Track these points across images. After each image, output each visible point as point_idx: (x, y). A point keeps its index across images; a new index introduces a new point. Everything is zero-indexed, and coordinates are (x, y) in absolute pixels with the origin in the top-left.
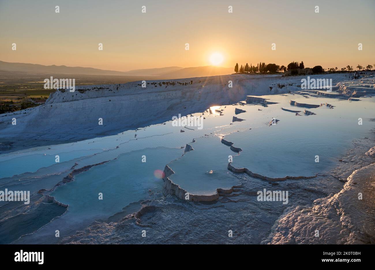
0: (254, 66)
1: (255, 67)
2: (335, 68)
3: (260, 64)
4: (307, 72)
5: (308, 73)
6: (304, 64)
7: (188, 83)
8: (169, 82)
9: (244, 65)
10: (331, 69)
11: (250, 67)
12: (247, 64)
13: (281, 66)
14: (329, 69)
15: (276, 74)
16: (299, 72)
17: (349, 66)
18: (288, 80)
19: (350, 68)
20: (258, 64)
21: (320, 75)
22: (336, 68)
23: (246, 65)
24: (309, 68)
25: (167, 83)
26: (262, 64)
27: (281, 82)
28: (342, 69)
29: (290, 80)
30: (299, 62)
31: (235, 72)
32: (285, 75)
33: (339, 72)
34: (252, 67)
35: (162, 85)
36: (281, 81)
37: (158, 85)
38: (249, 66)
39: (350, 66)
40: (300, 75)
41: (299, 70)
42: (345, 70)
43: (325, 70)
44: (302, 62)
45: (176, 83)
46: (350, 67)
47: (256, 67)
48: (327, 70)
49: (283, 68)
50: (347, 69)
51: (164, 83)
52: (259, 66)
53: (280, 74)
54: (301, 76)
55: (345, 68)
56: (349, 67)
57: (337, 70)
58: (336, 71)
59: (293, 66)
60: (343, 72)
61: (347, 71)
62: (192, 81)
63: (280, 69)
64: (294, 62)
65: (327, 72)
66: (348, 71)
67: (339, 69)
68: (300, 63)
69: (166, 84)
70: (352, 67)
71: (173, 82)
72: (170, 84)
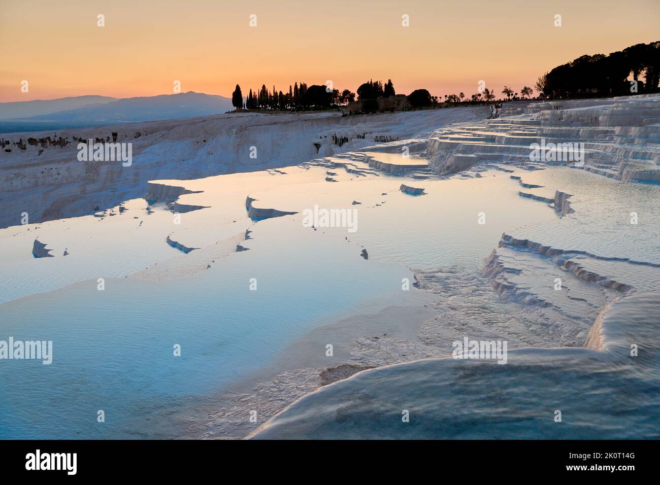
0: (281, 92)
1: (284, 93)
2: (458, 95)
3: (296, 86)
4: (399, 104)
5: (401, 106)
6: (394, 86)
7: (105, 139)
8: (49, 138)
9: (257, 91)
10: (451, 97)
11: (272, 95)
12: (264, 86)
13: (341, 91)
14: (446, 96)
15: (329, 112)
16: (382, 106)
17: (487, 91)
18: (357, 124)
19: (490, 94)
20: (291, 87)
21: (425, 111)
22: (462, 95)
23: (261, 89)
24: (404, 96)
25: (43, 141)
26: (299, 87)
27: (341, 130)
28: (473, 96)
29: (359, 125)
30: (384, 83)
31: (235, 108)
32: (349, 113)
33: (466, 104)
34: (275, 94)
35: (28, 146)
36: (340, 128)
37: (15, 148)
38: (270, 91)
39: (489, 90)
40: (382, 112)
41: (381, 101)
42: (479, 98)
43: (438, 98)
44: (390, 81)
45: (70, 139)
47: (287, 94)
48: (443, 100)
49: (348, 96)
50: (483, 98)
52: (293, 91)
53: (339, 110)
54: (386, 115)
55: (480, 95)
56: (488, 93)
57: (463, 99)
58: (461, 101)
59: (369, 90)
60: (475, 102)
61: (484, 102)
62: (115, 135)
63: (342, 100)
64: (371, 82)
65: (442, 103)
66: (485, 100)
67: (468, 97)
68: (386, 84)
70: (492, 92)
71: (60, 138)
72: (52, 142)
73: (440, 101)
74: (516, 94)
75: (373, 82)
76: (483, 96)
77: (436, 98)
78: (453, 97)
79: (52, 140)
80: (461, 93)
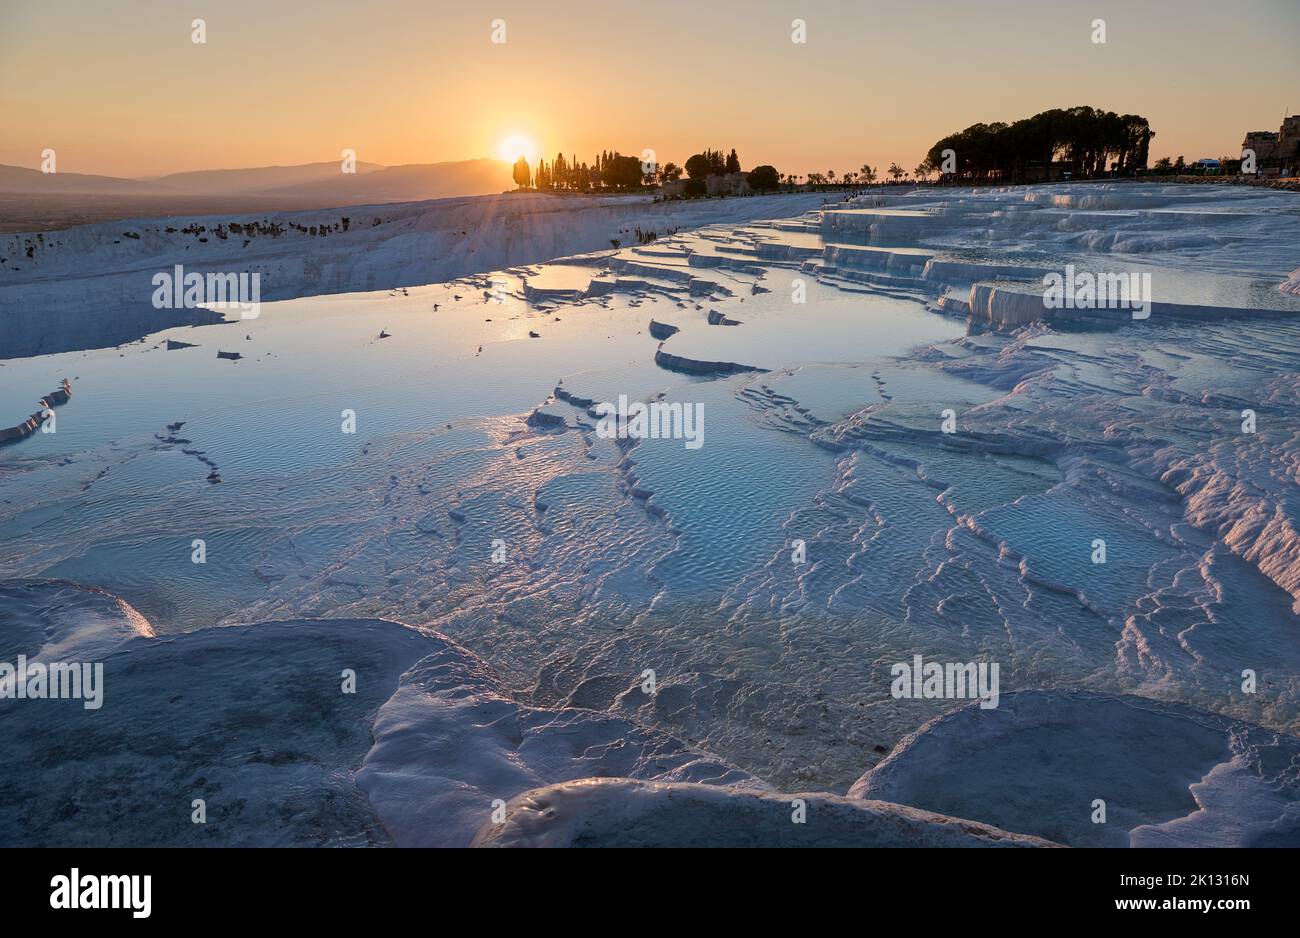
0: (584, 164)
1: (589, 168)
2: (825, 175)
3: (605, 156)
7: (333, 226)
8: (257, 223)
9: (550, 160)
11: (572, 168)
12: (560, 155)
15: (637, 195)
17: (867, 168)
20: (598, 157)
23: (556, 158)
25: (249, 228)
26: (608, 157)
27: (647, 222)
28: (846, 177)
30: (726, 153)
31: (517, 187)
32: (663, 197)
33: (837, 187)
34: (577, 166)
35: (229, 234)
37: (212, 237)
38: (569, 162)
42: (853, 179)
44: (733, 151)
45: (287, 226)
46: (872, 169)
47: (593, 168)
48: (806, 180)
49: (673, 172)
51: (234, 228)
52: (601, 163)
53: (652, 194)
56: (869, 171)
57: (831, 181)
59: (703, 165)
62: (346, 221)
63: (663, 177)
64: (709, 153)
67: (839, 178)
68: (729, 156)
69: (245, 232)
70: (875, 171)
71: (272, 224)
72: (261, 230)
73: (798, 182)
74: (907, 175)
75: (712, 152)
76: (860, 175)
77: (795, 177)
78: (817, 177)
79: (262, 227)
80: (830, 172)
